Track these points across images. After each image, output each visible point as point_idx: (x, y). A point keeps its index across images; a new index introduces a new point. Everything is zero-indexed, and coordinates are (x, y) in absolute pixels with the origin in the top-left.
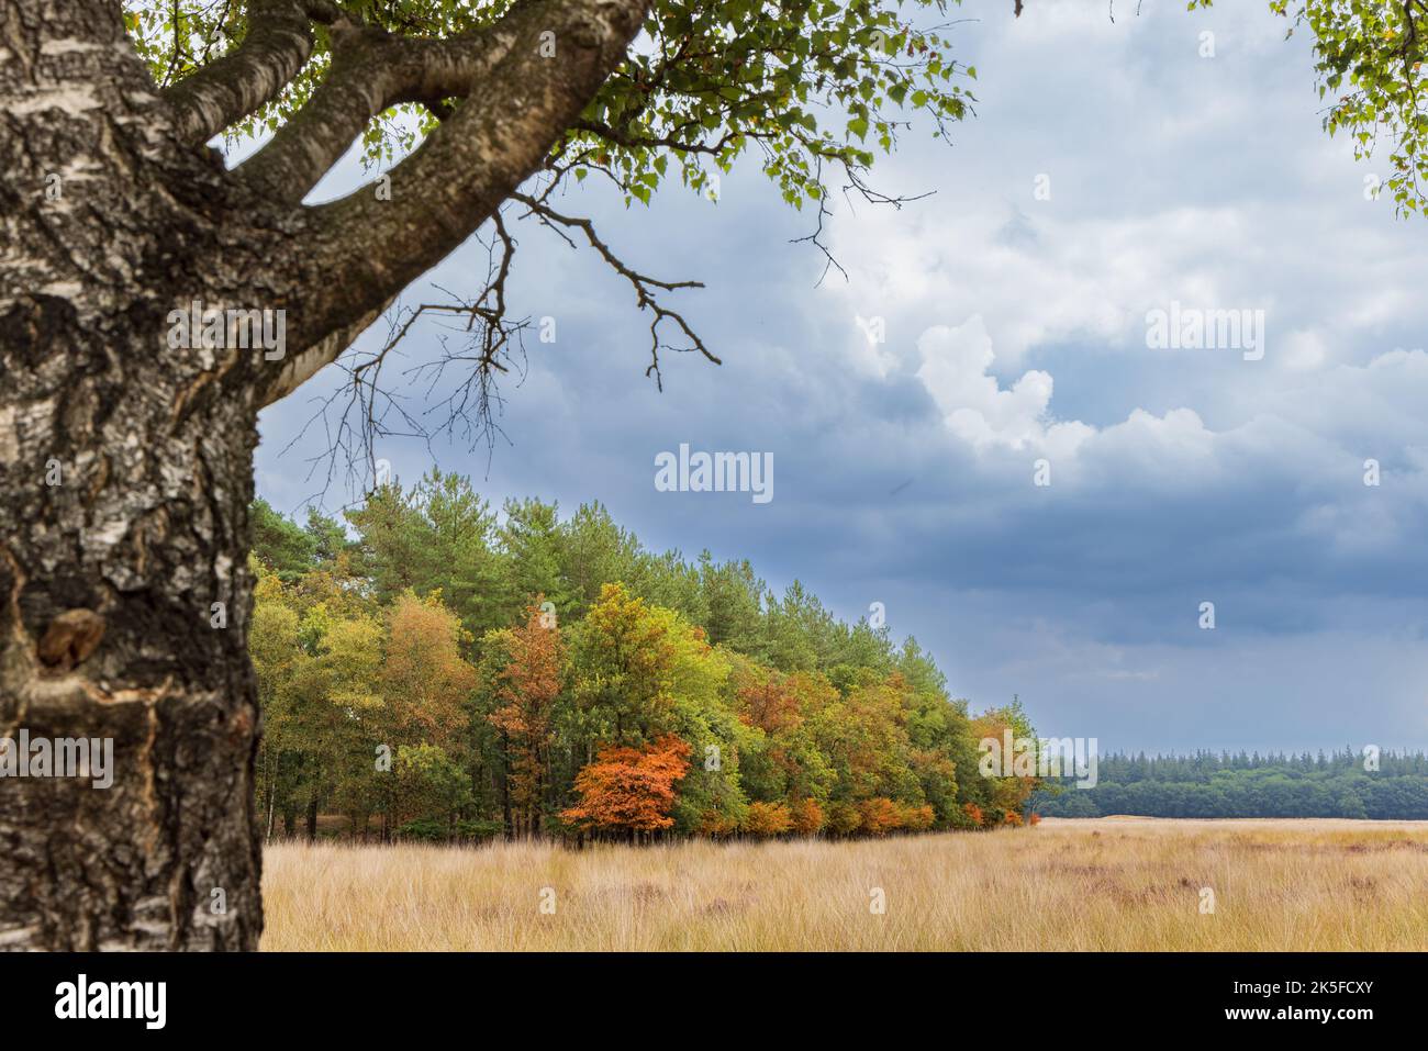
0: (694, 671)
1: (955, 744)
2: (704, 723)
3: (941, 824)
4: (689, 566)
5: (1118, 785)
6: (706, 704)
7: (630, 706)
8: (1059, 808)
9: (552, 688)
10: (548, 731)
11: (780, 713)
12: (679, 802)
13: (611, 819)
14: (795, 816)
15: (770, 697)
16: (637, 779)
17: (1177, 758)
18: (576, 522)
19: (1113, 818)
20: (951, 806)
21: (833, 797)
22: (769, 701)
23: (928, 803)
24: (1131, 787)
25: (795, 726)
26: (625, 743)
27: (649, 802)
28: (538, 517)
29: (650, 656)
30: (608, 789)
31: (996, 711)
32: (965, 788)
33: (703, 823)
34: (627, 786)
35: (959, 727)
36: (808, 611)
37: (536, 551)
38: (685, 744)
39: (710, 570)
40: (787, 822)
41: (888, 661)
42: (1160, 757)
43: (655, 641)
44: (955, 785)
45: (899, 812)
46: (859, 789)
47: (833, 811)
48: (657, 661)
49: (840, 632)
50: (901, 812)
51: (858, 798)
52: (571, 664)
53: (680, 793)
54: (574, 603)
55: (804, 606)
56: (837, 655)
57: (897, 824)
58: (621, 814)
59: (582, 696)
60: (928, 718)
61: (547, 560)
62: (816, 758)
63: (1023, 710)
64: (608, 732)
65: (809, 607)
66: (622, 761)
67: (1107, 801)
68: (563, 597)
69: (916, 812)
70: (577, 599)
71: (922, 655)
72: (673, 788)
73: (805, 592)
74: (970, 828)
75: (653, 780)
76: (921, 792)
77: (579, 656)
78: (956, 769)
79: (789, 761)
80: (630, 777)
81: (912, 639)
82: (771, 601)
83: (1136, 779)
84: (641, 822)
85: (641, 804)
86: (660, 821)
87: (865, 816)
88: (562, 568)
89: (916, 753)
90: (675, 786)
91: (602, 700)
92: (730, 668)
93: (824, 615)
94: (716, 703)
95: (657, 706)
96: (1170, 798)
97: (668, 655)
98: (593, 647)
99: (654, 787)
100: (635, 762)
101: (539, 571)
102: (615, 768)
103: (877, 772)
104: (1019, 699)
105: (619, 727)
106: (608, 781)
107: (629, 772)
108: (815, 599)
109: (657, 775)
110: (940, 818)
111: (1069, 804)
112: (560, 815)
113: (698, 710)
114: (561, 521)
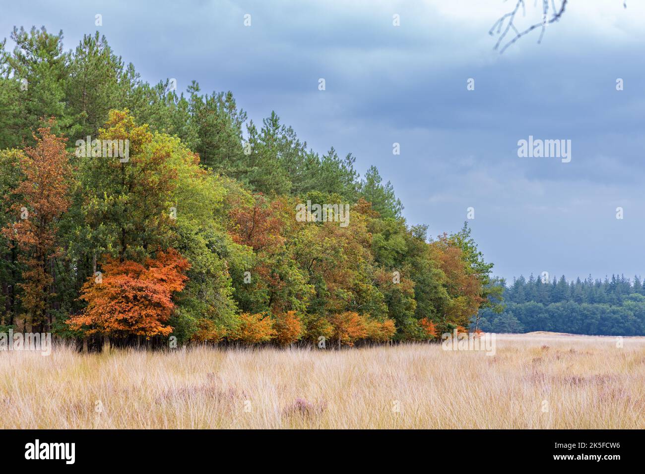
0: (193, 193)
1: (415, 265)
2: (203, 241)
3: (402, 336)
4: (179, 96)
5: (540, 305)
6: (203, 222)
7: (134, 223)
8: (487, 324)
9: (62, 204)
10: (57, 243)
11: (265, 232)
12: (178, 311)
13: (116, 325)
14: (277, 326)
15: (257, 217)
16: (140, 289)
17: (594, 282)
18: (79, 51)
19: (534, 334)
20: (410, 321)
21: (311, 311)
22: (256, 222)
23: (390, 317)
24: (552, 306)
25: (279, 245)
26: (130, 257)
27: (151, 312)
28: (44, 45)
29: (154, 178)
30: (113, 298)
31: (448, 237)
32: (422, 305)
33: (198, 331)
34: (131, 296)
35: (419, 250)
36: (284, 141)
37: (43, 77)
38: (184, 259)
39: (198, 100)
40: (271, 331)
41: (354, 188)
42: (579, 281)
43: (158, 164)
44: (414, 302)
45: (365, 325)
46: (332, 303)
47: (310, 323)
48: (160, 183)
49: (311, 161)
50: (367, 325)
51: (331, 311)
52: (80, 183)
53: (178, 304)
54: (78, 126)
55: (280, 136)
56: (310, 182)
57: (364, 335)
58: (125, 321)
59: (90, 213)
60: (391, 241)
61: (54, 86)
62: (297, 275)
63: (472, 236)
64: (114, 246)
65: (284, 137)
66: (126, 272)
67: (530, 319)
68: (68, 121)
69: (380, 325)
70: (81, 124)
71: (383, 184)
72: (172, 299)
73: (280, 123)
74: (425, 340)
75: (155, 292)
76: (385, 307)
77: (88, 176)
78: (415, 288)
79: (272, 277)
80: (133, 289)
81: (374, 169)
82: (252, 130)
83: (556, 299)
84: (143, 329)
85: (143, 313)
86: (160, 329)
87: (337, 328)
88: (67, 94)
89: (380, 272)
90: (175, 297)
91: (109, 217)
92: (225, 191)
93: (298, 144)
94: (211, 222)
95: (159, 224)
96: (586, 317)
97: (170, 178)
98: (100, 168)
99: (155, 298)
100: (137, 275)
101: (47, 95)
102: (120, 280)
103: (349, 289)
104: (468, 227)
105: (123, 243)
106: (113, 291)
107: (133, 284)
108: (290, 130)
109: (159, 287)
110: (400, 331)
111: (496, 320)
112: (68, 322)
113: (196, 229)
114: (65, 50)
